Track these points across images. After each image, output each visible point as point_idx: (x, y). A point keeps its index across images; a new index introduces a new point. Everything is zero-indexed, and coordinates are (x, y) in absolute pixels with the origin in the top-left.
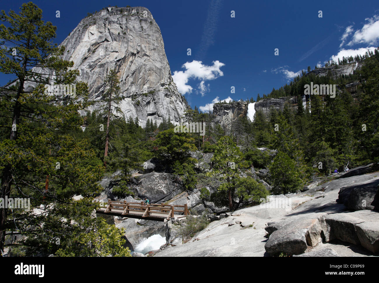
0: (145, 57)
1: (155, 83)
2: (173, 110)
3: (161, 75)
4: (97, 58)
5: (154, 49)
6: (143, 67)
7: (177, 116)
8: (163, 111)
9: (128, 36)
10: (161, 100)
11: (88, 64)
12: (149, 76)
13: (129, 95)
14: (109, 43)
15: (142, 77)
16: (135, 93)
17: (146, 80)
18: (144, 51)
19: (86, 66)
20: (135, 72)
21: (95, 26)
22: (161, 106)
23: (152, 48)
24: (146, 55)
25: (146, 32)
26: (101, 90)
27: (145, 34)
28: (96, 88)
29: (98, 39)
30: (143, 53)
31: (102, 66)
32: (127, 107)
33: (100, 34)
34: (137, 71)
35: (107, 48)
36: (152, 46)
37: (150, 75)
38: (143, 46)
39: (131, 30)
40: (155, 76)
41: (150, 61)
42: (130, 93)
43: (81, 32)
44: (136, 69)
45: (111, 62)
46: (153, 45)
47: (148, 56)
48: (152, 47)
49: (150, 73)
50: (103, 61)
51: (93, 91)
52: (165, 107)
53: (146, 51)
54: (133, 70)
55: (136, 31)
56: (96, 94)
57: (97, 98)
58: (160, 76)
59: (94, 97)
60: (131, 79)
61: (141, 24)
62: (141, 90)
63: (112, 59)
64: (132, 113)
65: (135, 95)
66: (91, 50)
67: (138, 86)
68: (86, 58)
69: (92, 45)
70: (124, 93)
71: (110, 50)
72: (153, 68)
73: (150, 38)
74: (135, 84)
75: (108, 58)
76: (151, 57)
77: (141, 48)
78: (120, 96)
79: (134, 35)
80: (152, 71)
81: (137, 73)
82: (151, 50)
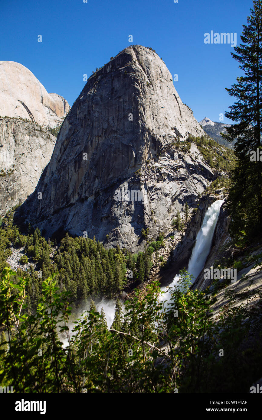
0: (112, 135)
5: (125, 116)
6: (108, 150)
8: (119, 212)
9: (94, 114)
12: (114, 162)
15: (106, 165)
16: (98, 190)
17: (111, 168)
20: (98, 161)
25: (116, 95)
26: (65, 195)
27: (115, 98)
28: (61, 195)
32: (86, 210)
34: (101, 159)
35: (73, 142)
36: (123, 113)
40: (121, 158)
47: (116, 132)
49: (115, 156)
52: (125, 203)
54: (96, 160)
55: (103, 102)
56: (62, 200)
59: (61, 204)
60: (94, 173)
61: (112, 86)
62: (105, 184)
63: (73, 156)
64: (87, 219)
65: (98, 191)
66: (63, 150)
67: (102, 178)
68: (59, 161)
69: (63, 144)
70: (86, 192)
71: (75, 144)
72: (119, 148)
73: (121, 100)
74: (99, 178)
75: (71, 156)
76: (118, 132)
77: (109, 124)
78: (83, 197)
79: (100, 109)
80: (118, 153)
81: (101, 162)
82: (121, 119)
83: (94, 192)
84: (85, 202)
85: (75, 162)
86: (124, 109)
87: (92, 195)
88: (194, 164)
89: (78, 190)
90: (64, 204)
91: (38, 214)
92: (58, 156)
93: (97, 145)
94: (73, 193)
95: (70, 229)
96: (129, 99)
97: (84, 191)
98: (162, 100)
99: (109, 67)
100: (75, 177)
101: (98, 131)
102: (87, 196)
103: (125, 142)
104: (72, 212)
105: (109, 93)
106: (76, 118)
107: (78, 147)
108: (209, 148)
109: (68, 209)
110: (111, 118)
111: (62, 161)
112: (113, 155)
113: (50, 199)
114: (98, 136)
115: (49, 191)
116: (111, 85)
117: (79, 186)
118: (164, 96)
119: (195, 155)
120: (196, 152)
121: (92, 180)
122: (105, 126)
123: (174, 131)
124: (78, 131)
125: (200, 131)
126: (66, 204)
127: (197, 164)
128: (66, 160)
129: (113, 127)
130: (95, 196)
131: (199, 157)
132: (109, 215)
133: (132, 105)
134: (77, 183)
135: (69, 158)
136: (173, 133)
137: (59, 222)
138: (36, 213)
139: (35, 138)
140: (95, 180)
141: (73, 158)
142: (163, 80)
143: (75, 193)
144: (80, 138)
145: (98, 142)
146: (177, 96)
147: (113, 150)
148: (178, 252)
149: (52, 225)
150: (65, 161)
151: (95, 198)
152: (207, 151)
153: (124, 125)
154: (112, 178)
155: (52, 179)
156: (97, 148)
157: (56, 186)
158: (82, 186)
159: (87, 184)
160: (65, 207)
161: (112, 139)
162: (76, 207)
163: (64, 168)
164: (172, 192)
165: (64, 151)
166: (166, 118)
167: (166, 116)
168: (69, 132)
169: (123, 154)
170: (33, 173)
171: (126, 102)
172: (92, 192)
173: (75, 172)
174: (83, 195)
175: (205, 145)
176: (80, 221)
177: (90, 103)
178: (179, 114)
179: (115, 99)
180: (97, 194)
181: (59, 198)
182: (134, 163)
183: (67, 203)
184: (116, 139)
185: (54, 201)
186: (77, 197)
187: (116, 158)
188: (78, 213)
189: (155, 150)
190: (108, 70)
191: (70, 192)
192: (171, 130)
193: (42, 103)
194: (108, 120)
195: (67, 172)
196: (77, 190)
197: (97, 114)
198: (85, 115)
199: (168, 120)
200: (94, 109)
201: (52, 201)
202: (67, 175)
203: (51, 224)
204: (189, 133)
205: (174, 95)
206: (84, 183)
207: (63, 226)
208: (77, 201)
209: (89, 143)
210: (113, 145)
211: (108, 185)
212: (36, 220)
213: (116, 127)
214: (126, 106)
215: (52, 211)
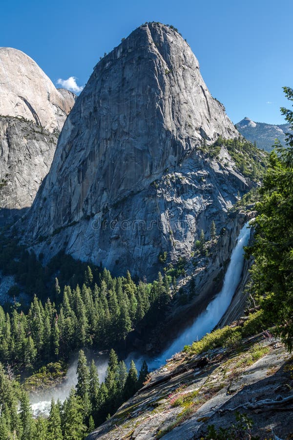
0: (124, 137)
1: (134, 181)
5: (138, 114)
6: (119, 156)
9: (101, 112)
12: (125, 171)
16: (106, 205)
17: (122, 178)
18: (122, 127)
20: (107, 170)
23: (135, 115)
24: (124, 133)
25: (128, 86)
27: (127, 90)
28: (63, 211)
30: (121, 130)
32: (91, 230)
33: (73, 127)
34: (110, 167)
36: (136, 110)
40: (134, 166)
42: (100, 206)
44: (108, 166)
45: (74, 170)
47: (127, 134)
48: (135, 113)
49: (127, 164)
55: (112, 96)
57: (64, 223)
59: (62, 223)
60: (101, 184)
61: (123, 75)
62: (115, 198)
63: (77, 164)
64: (93, 240)
65: (107, 207)
66: (64, 156)
67: (111, 191)
68: (61, 170)
69: (64, 149)
70: (93, 208)
71: (78, 148)
72: (131, 154)
73: (133, 94)
74: (107, 190)
75: (74, 164)
76: (131, 134)
77: (119, 124)
78: (89, 213)
79: (108, 105)
80: (130, 160)
81: (110, 171)
82: (134, 118)
83: (101, 208)
84: (91, 219)
85: (79, 171)
86: (137, 106)
87: (100, 211)
88: (224, 173)
89: (83, 205)
90: (66, 223)
91: (35, 234)
92: (59, 163)
93: (105, 150)
94: (77, 209)
95: (73, 253)
96: (143, 92)
97: (89, 206)
98: (185, 93)
99: (119, 51)
100: (79, 189)
101: (107, 132)
102: (94, 212)
103: (139, 147)
104: (76, 232)
105: (119, 84)
106: (81, 117)
107: (83, 152)
108: (243, 153)
109: (71, 228)
110: (121, 116)
111: (63, 169)
112: (124, 162)
113: (50, 216)
114: (106, 139)
115: (48, 207)
116: (121, 75)
117: (84, 201)
118: (188, 88)
119: (225, 161)
120: (226, 158)
121: (99, 193)
122: (115, 126)
123: (199, 132)
124: (82, 133)
125: (234, 132)
126: (68, 223)
127: (227, 172)
128: (68, 168)
129: (124, 128)
130: (103, 213)
131: (230, 163)
132: (119, 235)
133: (148, 100)
134: (81, 197)
135: (72, 166)
136: (197, 135)
137: (60, 245)
138: (33, 233)
139: (34, 141)
140: (103, 193)
141: (76, 167)
142: (186, 67)
143: (80, 209)
144: (84, 141)
145: (107, 147)
146: (205, 87)
147: (124, 156)
148: (201, 282)
149: (52, 248)
150: (66, 171)
151: (103, 216)
152: (240, 156)
153: (137, 125)
154: (124, 191)
155: (52, 191)
156: (105, 154)
157: (57, 200)
158: (87, 200)
159: (93, 198)
160: (68, 226)
161: (123, 142)
162: (80, 226)
163: (66, 179)
164: (196, 208)
165: (66, 158)
166: (190, 116)
167: (189, 113)
168: (71, 134)
169: (136, 162)
170: (32, 185)
171: (140, 95)
172: (99, 208)
173: (79, 183)
174: (89, 211)
175: (239, 150)
176: (85, 243)
177: (97, 97)
178: (206, 112)
179: (127, 92)
180: (105, 210)
181: (60, 215)
182: (149, 173)
183: (70, 221)
184: (128, 142)
185: (54, 218)
186: (81, 214)
187: (127, 166)
188: (82, 233)
189: (175, 156)
190: (119, 55)
191: (73, 207)
192: (195, 132)
193: (49, 100)
194: (118, 120)
195: (70, 183)
196: (81, 205)
197: (105, 112)
198: (91, 113)
199: (192, 119)
200: (101, 105)
201: (52, 219)
202: (69, 187)
203: (50, 247)
204: (218, 135)
205: (201, 86)
206: (89, 197)
207: (65, 249)
208: (82, 219)
209: (96, 148)
210: (124, 150)
211: (119, 199)
212: (32, 242)
213: (128, 127)
214: (139, 101)
215: (52, 231)
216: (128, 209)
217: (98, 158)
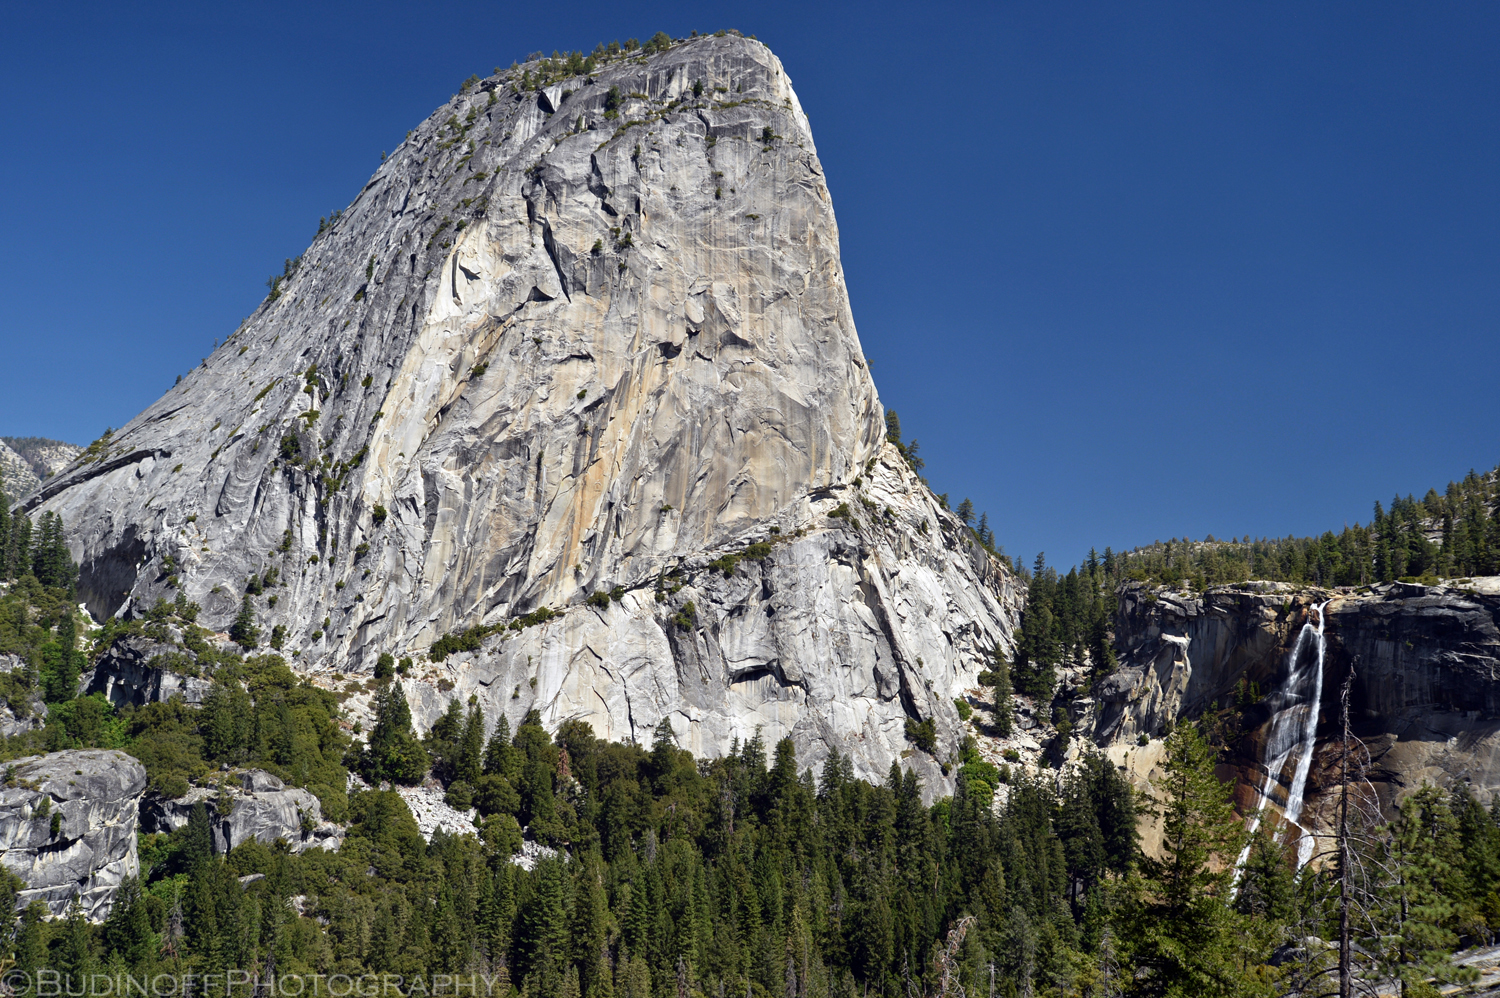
0: (732, 354)
1: (779, 495)
2: (872, 631)
3: (809, 444)
4: (492, 406)
5: (781, 296)
6: (720, 411)
7: (888, 668)
8: (811, 652)
9: (645, 252)
10: (801, 592)
11: (454, 441)
12: (744, 460)
13: (643, 577)
14: (551, 306)
15: (711, 469)
16: (674, 563)
17: (733, 483)
18: (723, 319)
19: (443, 456)
20: (675, 446)
21: (485, 226)
22: (804, 622)
23: (769, 294)
24: (734, 341)
25: (736, 203)
26: (510, 570)
27: (733, 214)
28: (489, 565)
29: (498, 300)
30: (720, 330)
31: (516, 446)
32: (631, 643)
33: (507, 271)
34: (687, 440)
35: (538, 342)
36: (771, 282)
37: (751, 451)
38: (719, 290)
39: (656, 216)
40: (779, 451)
41: (753, 373)
42: (650, 564)
43: (420, 271)
44: (681, 434)
45: (558, 422)
46: (777, 271)
47: (744, 344)
48: (767, 286)
49: (753, 441)
50: (519, 424)
51: (476, 579)
52: (825, 623)
53: (734, 315)
54: (663, 440)
55: (684, 215)
56: (491, 592)
57: (492, 613)
58: (804, 449)
59: (482, 609)
60: (652, 490)
61: (712, 163)
62: (709, 543)
64: (653, 677)
67: (692, 518)
70: (620, 566)
71: (554, 350)
72: (769, 411)
73: (760, 232)
74: (676, 513)
75: (544, 399)
76: (759, 348)
77: (712, 306)
78: (601, 586)
79: (672, 239)
80: (766, 430)
81: (683, 452)
82: (765, 304)
83: (655, 571)
84: (611, 605)
87: (645, 582)
89: (580, 554)
90: (502, 611)
94: (556, 567)
96: (792, 237)
97: (606, 560)
100: (569, 494)
101: (671, 323)
102: (622, 582)
103: (795, 395)
104: (559, 651)
105: (704, 187)
109: (531, 631)
110: (719, 288)
116: (705, 160)
117: (584, 538)
121: (646, 517)
129: (736, 325)
130: (661, 587)
134: (577, 523)
140: (660, 522)
143: (562, 571)
145: (665, 370)
147: (739, 411)
153: (777, 327)
154: (743, 522)
158: (597, 539)
162: (574, 627)
171: (782, 243)
173: (577, 470)
174: (603, 576)
176: (619, 688)
177: (622, 200)
179: (733, 219)
180: (670, 580)
183: (521, 605)
185: (443, 591)
186: (568, 588)
187: (754, 447)
188: (591, 653)
194: (706, 294)
195: (531, 468)
196: (572, 553)
197: (658, 255)
200: (644, 232)
201: (430, 591)
202: (531, 479)
206: (601, 526)
208: (573, 600)
210: (736, 394)
211: (727, 547)
213: (746, 326)
214: (782, 258)
216: (787, 581)
217: (634, 401)
